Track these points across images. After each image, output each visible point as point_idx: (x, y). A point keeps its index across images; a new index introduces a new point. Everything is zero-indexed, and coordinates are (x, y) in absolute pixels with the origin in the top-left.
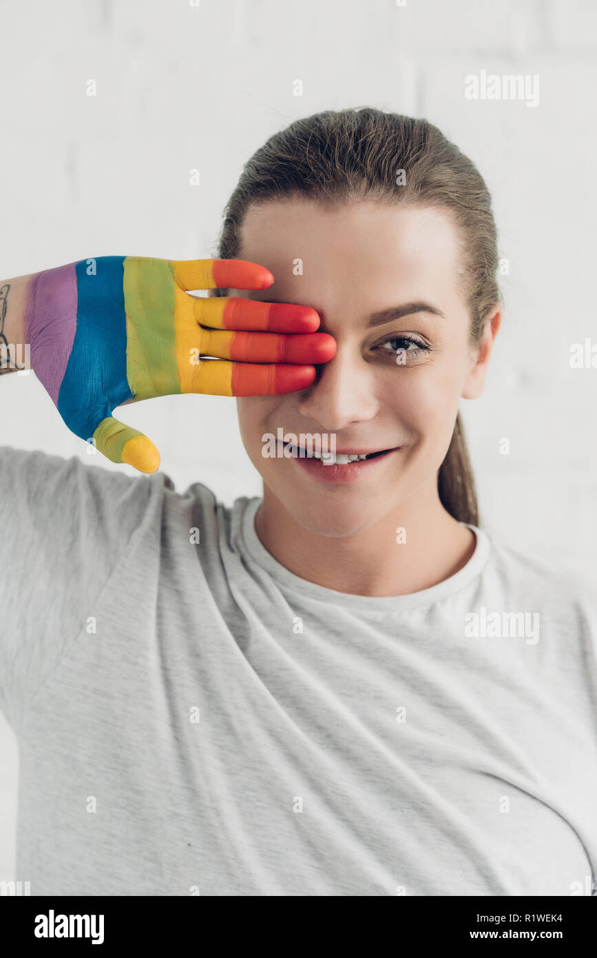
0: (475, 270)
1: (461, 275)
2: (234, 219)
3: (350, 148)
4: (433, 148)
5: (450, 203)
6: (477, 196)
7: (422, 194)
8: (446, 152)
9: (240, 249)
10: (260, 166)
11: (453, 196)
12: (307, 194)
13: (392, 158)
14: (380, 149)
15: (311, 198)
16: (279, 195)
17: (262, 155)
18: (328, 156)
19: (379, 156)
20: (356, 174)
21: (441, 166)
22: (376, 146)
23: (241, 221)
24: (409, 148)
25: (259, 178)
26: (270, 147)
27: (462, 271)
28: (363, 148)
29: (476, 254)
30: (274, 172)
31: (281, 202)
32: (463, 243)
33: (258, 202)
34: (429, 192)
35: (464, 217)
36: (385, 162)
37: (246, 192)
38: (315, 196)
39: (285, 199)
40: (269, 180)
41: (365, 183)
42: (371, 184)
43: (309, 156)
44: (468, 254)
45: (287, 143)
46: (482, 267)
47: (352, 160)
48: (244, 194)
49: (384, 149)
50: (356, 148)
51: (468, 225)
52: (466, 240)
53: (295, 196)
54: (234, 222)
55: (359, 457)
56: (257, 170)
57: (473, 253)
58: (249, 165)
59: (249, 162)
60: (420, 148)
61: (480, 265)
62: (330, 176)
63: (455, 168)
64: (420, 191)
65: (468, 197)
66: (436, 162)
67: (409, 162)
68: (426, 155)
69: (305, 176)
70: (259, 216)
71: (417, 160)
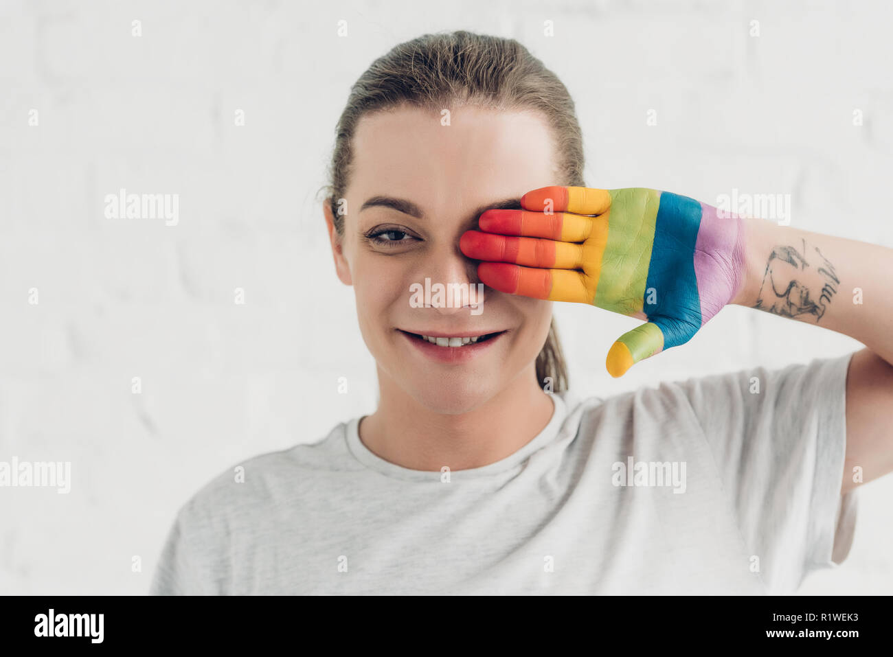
0: (567, 168)
1: (555, 173)
2: (346, 131)
3: (451, 60)
4: (523, 61)
5: (543, 107)
6: (564, 102)
7: (518, 98)
8: (534, 64)
9: (353, 158)
10: (368, 84)
11: (544, 100)
12: (414, 102)
13: (488, 68)
14: (477, 61)
15: (418, 106)
16: (388, 106)
17: (369, 74)
18: (431, 68)
19: (477, 66)
20: (457, 82)
21: (531, 76)
22: (474, 58)
23: (354, 133)
24: (503, 59)
25: (368, 94)
26: (376, 67)
27: (555, 169)
28: (463, 60)
29: (568, 153)
30: (382, 87)
31: (390, 112)
32: (556, 143)
33: (369, 114)
34: (525, 96)
35: (554, 120)
36: (483, 72)
37: (356, 107)
38: (421, 104)
39: (393, 108)
40: (379, 94)
41: (465, 91)
42: (471, 91)
43: (415, 70)
44: (560, 153)
45: (392, 62)
46: (573, 166)
47: (453, 72)
48: (355, 109)
49: (480, 61)
50: (455, 60)
51: (560, 127)
52: (558, 140)
53: (403, 105)
54: (348, 135)
55: (471, 340)
56: (366, 87)
57: (565, 153)
58: (358, 85)
59: (357, 83)
60: (512, 59)
61: (572, 164)
62: (434, 85)
63: (544, 77)
64: (515, 97)
65: (558, 102)
66: (526, 72)
67: (504, 71)
68: (519, 66)
69: (411, 86)
70: (369, 127)
71: (511, 69)
